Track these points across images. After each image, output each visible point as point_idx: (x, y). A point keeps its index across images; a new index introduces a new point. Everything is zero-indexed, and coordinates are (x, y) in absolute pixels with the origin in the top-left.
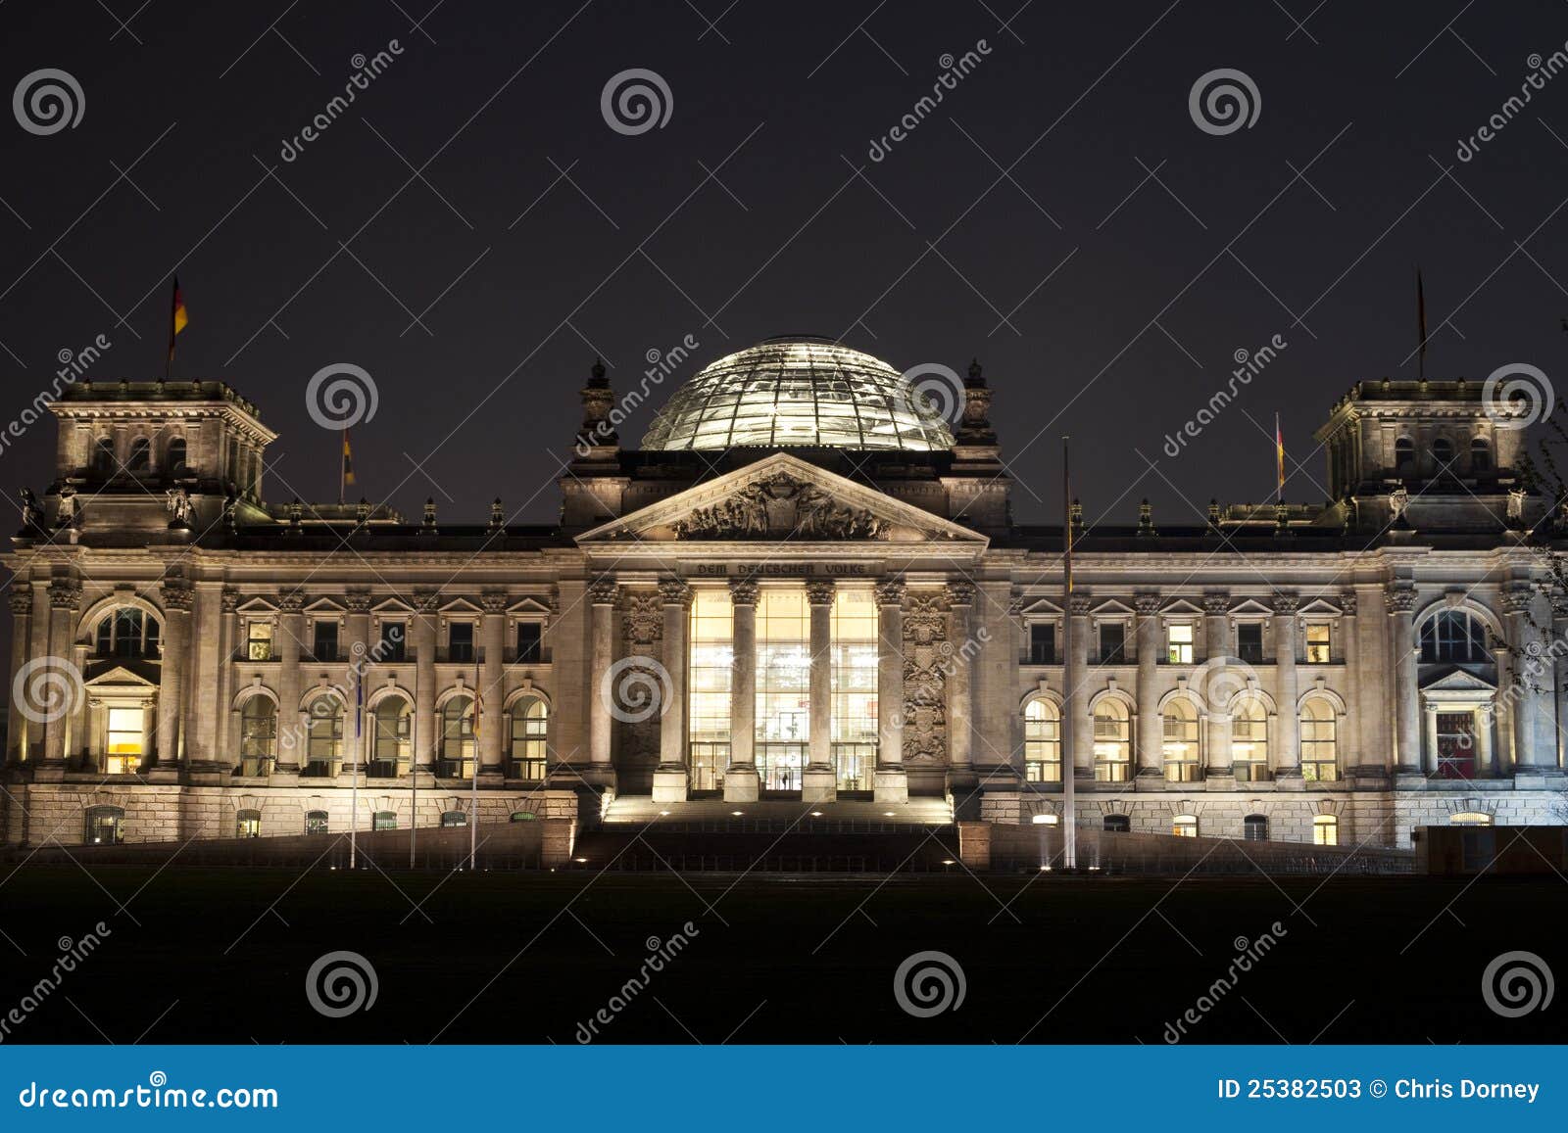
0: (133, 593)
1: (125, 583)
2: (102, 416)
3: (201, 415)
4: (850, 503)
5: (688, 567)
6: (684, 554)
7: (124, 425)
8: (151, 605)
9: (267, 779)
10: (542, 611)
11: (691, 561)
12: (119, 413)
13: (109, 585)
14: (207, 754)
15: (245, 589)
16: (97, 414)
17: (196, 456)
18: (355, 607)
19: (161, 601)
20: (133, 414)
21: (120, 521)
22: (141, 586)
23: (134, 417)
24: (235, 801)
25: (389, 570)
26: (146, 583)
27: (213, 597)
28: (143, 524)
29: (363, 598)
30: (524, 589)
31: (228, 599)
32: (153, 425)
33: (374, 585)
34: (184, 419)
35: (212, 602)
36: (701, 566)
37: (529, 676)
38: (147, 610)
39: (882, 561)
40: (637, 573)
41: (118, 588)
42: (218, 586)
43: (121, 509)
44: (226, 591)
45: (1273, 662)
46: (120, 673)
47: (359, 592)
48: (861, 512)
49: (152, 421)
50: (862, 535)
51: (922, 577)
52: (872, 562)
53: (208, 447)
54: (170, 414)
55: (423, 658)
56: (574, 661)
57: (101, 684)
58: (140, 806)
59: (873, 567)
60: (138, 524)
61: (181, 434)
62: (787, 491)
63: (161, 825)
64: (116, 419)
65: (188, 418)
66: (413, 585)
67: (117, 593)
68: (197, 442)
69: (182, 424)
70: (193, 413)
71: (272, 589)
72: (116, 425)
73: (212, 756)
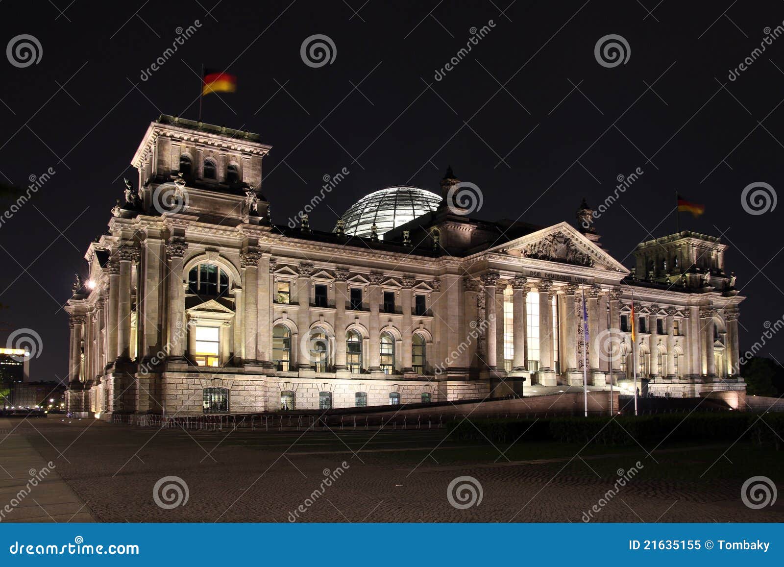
0: (217, 254)
1: (212, 247)
2: (189, 140)
3: (252, 152)
4: (582, 250)
5: (527, 271)
6: (527, 265)
7: (203, 149)
8: (229, 263)
9: (297, 373)
10: (428, 289)
11: (528, 269)
12: (200, 140)
13: (202, 248)
14: (264, 357)
15: (280, 260)
16: (186, 138)
17: (248, 176)
18: (341, 277)
19: (239, 261)
20: (210, 143)
21: (206, 208)
22: (223, 250)
23: (209, 145)
24: (281, 385)
25: (359, 259)
26: (226, 248)
27: (265, 262)
28: (221, 212)
29: (345, 273)
30: (422, 277)
31: (272, 265)
32: (221, 152)
33: (351, 266)
34: (240, 152)
35: (265, 266)
36: (531, 272)
37: (421, 322)
38: (224, 267)
39: (593, 278)
40: (507, 272)
41: (207, 250)
42: (268, 256)
43: (206, 201)
44: (272, 261)
45: (667, 334)
46: (212, 304)
47: (343, 269)
48: (585, 255)
49: (221, 150)
50: (588, 265)
51: (605, 287)
52: (590, 278)
53: (256, 172)
54: (233, 147)
55: (375, 309)
56: (454, 316)
57: (198, 310)
58: (240, 388)
59: (590, 280)
60: (217, 211)
61: (236, 161)
62: (563, 240)
63: (254, 400)
64: (197, 143)
65: (243, 152)
66: (371, 269)
67: (206, 252)
68: (249, 167)
69: (238, 155)
70: (248, 150)
71: (296, 263)
72: (197, 148)
73: (267, 359)
